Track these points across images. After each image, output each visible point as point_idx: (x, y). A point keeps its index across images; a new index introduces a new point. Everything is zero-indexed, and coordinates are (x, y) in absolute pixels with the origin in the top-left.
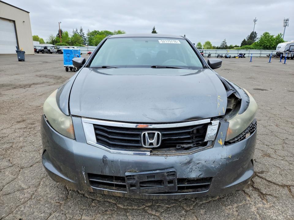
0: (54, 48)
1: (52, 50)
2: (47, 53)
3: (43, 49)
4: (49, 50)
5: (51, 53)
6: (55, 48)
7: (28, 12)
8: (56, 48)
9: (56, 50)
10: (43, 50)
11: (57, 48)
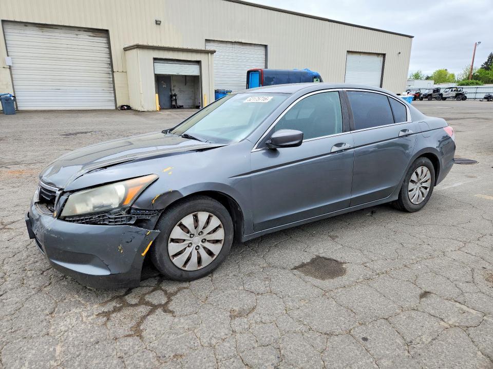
0: (452, 91)
1: (447, 94)
2: (436, 99)
3: (431, 92)
4: (441, 95)
5: (444, 99)
6: (453, 89)
7: (411, 37)
8: (455, 91)
9: (454, 94)
10: (431, 95)
11: (457, 91)
